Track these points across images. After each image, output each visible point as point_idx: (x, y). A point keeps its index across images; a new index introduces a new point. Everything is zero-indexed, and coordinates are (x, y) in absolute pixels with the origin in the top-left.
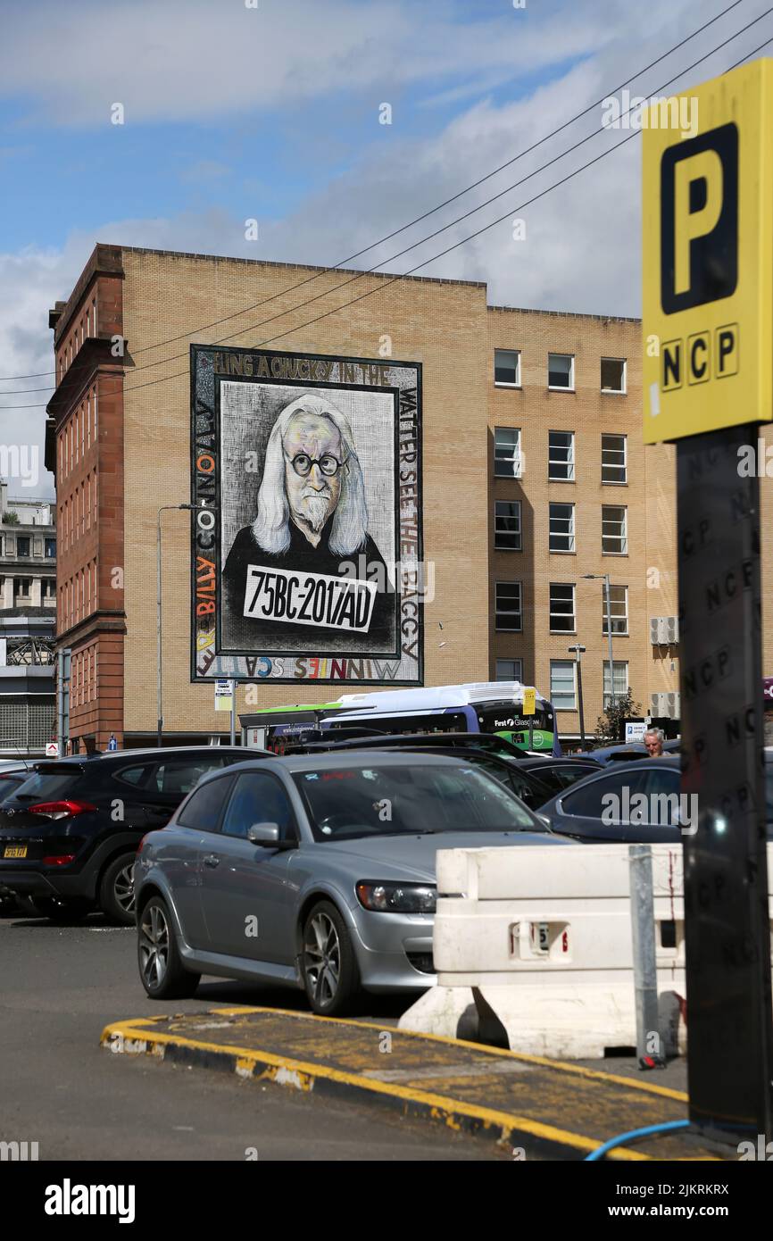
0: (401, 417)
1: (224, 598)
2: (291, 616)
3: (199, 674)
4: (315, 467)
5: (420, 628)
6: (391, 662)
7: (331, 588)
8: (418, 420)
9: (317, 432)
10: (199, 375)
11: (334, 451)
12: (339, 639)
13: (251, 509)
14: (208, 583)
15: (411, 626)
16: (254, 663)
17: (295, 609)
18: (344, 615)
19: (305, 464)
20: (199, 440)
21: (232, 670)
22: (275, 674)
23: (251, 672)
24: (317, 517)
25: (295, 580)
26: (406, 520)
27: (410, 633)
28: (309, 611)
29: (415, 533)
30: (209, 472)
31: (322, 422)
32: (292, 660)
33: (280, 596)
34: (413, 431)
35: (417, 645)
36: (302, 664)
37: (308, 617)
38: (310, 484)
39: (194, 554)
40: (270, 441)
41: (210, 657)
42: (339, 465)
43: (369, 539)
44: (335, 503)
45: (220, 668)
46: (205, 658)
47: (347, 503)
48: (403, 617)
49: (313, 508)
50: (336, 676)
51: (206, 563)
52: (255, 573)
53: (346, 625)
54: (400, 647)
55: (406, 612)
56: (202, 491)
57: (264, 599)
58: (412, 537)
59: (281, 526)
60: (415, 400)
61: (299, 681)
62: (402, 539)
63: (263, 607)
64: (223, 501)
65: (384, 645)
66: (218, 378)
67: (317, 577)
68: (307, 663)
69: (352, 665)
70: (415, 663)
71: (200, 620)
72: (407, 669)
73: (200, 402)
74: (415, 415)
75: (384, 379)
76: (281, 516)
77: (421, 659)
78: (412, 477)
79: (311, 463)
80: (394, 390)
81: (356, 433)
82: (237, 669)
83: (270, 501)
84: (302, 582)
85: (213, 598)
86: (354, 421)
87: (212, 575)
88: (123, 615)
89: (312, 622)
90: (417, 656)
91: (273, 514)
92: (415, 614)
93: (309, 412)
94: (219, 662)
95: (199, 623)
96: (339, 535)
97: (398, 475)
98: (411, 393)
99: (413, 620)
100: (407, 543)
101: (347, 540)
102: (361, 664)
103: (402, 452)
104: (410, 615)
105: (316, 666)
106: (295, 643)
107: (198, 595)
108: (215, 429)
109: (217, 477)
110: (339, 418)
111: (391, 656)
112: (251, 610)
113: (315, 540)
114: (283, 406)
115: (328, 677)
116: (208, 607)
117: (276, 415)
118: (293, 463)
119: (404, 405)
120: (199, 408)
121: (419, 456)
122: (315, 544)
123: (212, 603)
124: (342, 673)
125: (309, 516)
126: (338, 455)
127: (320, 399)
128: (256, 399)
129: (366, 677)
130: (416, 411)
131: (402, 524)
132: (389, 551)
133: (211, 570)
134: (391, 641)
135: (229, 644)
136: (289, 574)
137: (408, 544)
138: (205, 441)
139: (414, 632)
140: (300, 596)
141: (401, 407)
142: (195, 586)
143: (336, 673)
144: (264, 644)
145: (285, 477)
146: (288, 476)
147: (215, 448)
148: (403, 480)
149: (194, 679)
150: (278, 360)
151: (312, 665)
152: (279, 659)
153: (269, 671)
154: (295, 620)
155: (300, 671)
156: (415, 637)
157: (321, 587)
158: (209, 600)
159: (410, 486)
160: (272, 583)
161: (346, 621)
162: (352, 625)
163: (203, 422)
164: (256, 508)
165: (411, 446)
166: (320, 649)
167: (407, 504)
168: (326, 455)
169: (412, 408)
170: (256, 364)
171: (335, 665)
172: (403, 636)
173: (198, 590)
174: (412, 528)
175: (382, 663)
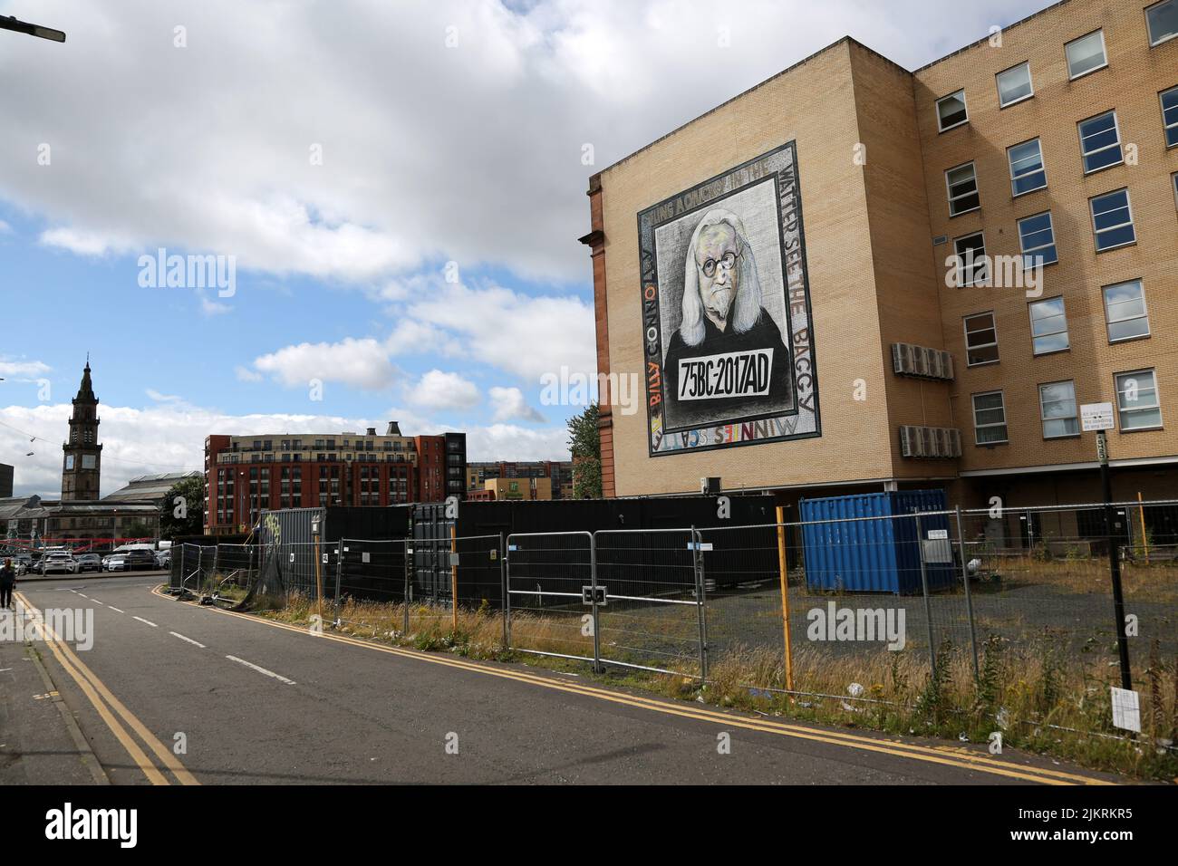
0: (781, 195)
1: (665, 389)
2: (709, 393)
3: (654, 451)
4: (719, 266)
5: (814, 380)
6: (791, 419)
7: (737, 363)
8: (797, 191)
9: (717, 238)
10: (643, 232)
11: (732, 248)
12: (746, 406)
13: (678, 316)
14: (655, 381)
15: (805, 381)
16: (687, 436)
17: (712, 387)
18: (748, 383)
19: (712, 267)
20: (645, 278)
21: (674, 444)
22: (702, 444)
23: (686, 445)
24: (722, 307)
25: (710, 363)
26: (793, 284)
27: (805, 387)
28: (722, 387)
29: (802, 293)
30: (652, 298)
31: (722, 228)
32: (712, 430)
33: (701, 379)
34: (793, 203)
35: (812, 399)
36: (720, 431)
37: (722, 392)
38: (716, 281)
39: (647, 361)
40: (687, 259)
41: (659, 436)
42: (736, 257)
43: (763, 310)
44: (735, 289)
45: (666, 443)
46: (657, 437)
47: (744, 287)
48: (798, 374)
49: (720, 302)
50: (746, 438)
51: (654, 366)
52: (684, 365)
53: (750, 392)
54: (797, 402)
55: (800, 369)
56: (650, 314)
57: (691, 384)
58: (800, 298)
59: (699, 322)
60: (792, 175)
61: (719, 446)
62: (791, 302)
63: (691, 390)
64: (661, 317)
65: (782, 403)
66: (654, 227)
67: (725, 356)
68: (723, 431)
69: (757, 426)
70: (812, 415)
71: (652, 409)
72: (805, 422)
73: (644, 251)
74: (793, 188)
75: (764, 169)
76: (698, 314)
77: (817, 410)
78: (795, 243)
79: (716, 264)
80: (774, 175)
81: (746, 225)
82: (676, 444)
83: (690, 305)
84: (715, 364)
85: (659, 391)
86: (744, 217)
87: (658, 374)
88: (611, 415)
89: (724, 395)
90: (813, 407)
91: (692, 314)
92: (808, 369)
93: (712, 225)
94: (665, 439)
95: (652, 411)
96: (740, 316)
97: (783, 246)
98: (788, 171)
99: (807, 375)
100: (794, 304)
101: (746, 320)
102: (765, 423)
103: (785, 225)
104: (804, 370)
105: (730, 432)
106: (713, 416)
107: (651, 391)
108: (654, 267)
109: (656, 301)
110: (733, 219)
111: (789, 413)
112: (683, 395)
113: (722, 326)
114: (693, 229)
115: (740, 440)
116: (656, 399)
117: (691, 236)
118: (704, 269)
119: (782, 183)
120: (644, 255)
121: (800, 223)
122: (722, 329)
123: (659, 395)
124: (750, 435)
125: (717, 308)
126: (734, 250)
127: (718, 211)
128: (677, 232)
129: (770, 435)
130: (794, 184)
131: (790, 289)
132: (781, 317)
133: (657, 370)
134: (789, 398)
135: (670, 424)
136: (705, 359)
137: (797, 305)
138: (649, 277)
139: (809, 386)
140: (715, 375)
141: (781, 186)
142: (648, 384)
143: (745, 435)
144: (692, 420)
145: (699, 282)
146: (701, 281)
147: (655, 279)
148: (788, 249)
149: (652, 455)
150: (688, 195)
151: (727, 431)
152: (704, 430)
153: (697, 441)
154: (713, 396)
155: (718, 438)
156: (810, 390)
157: (729, 365)
158: (656, 393)
159: (794, 252)
160: (695, 369)
161: (751, 388)
162: (755, 391)
163: (647, 263)
164: (682, 313)
165: (793, 218)
166: (732, 417)
167: (793, 269)
168: (726, 253)
169: (791, 182)
170: (675, 208)
171: (744, 429)
172: (799, 391)
173: (651, 387)
174: (799, 290)
175: (782, 420)
